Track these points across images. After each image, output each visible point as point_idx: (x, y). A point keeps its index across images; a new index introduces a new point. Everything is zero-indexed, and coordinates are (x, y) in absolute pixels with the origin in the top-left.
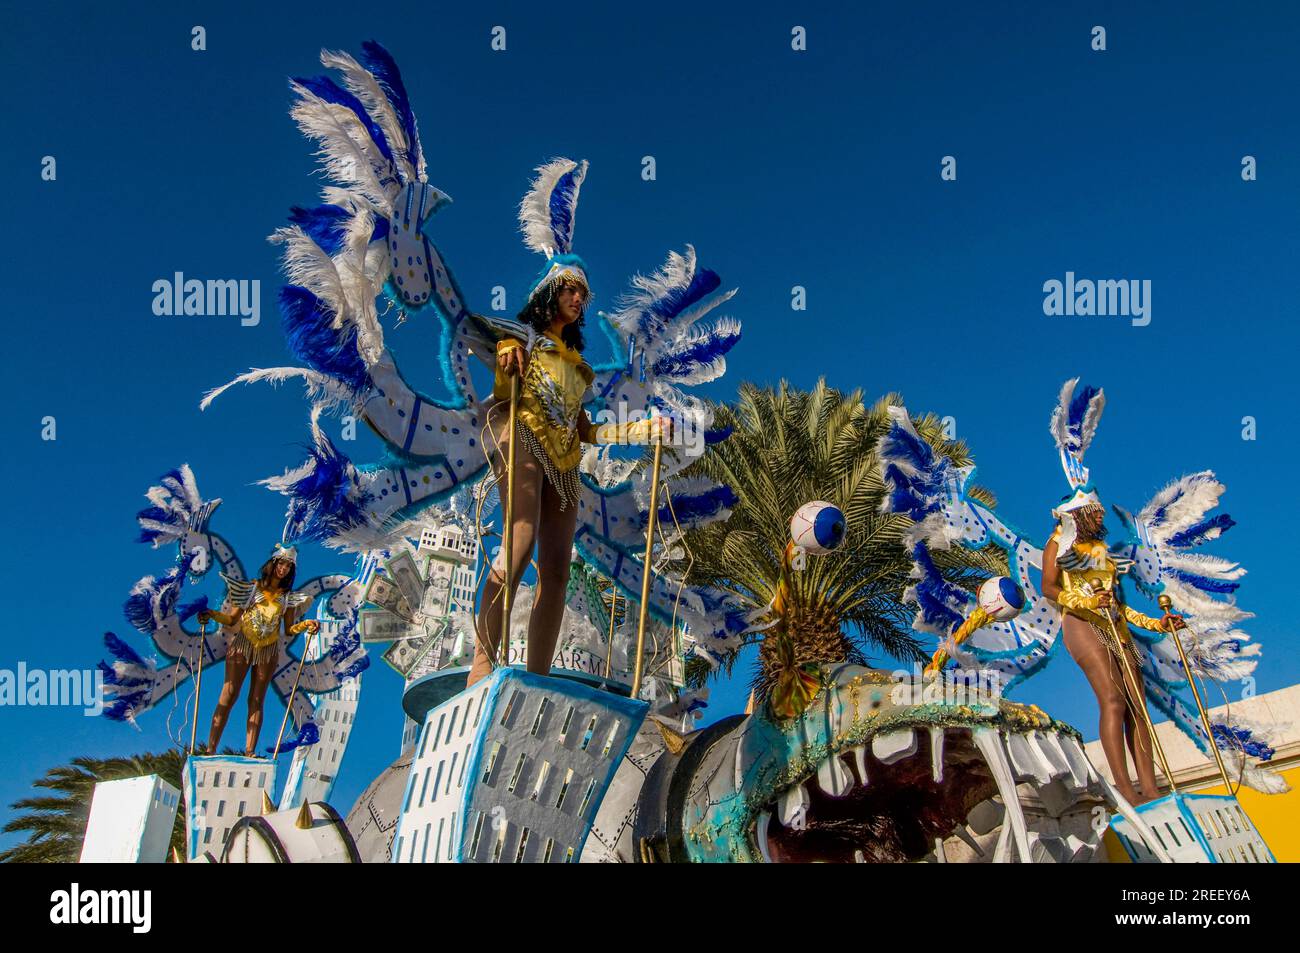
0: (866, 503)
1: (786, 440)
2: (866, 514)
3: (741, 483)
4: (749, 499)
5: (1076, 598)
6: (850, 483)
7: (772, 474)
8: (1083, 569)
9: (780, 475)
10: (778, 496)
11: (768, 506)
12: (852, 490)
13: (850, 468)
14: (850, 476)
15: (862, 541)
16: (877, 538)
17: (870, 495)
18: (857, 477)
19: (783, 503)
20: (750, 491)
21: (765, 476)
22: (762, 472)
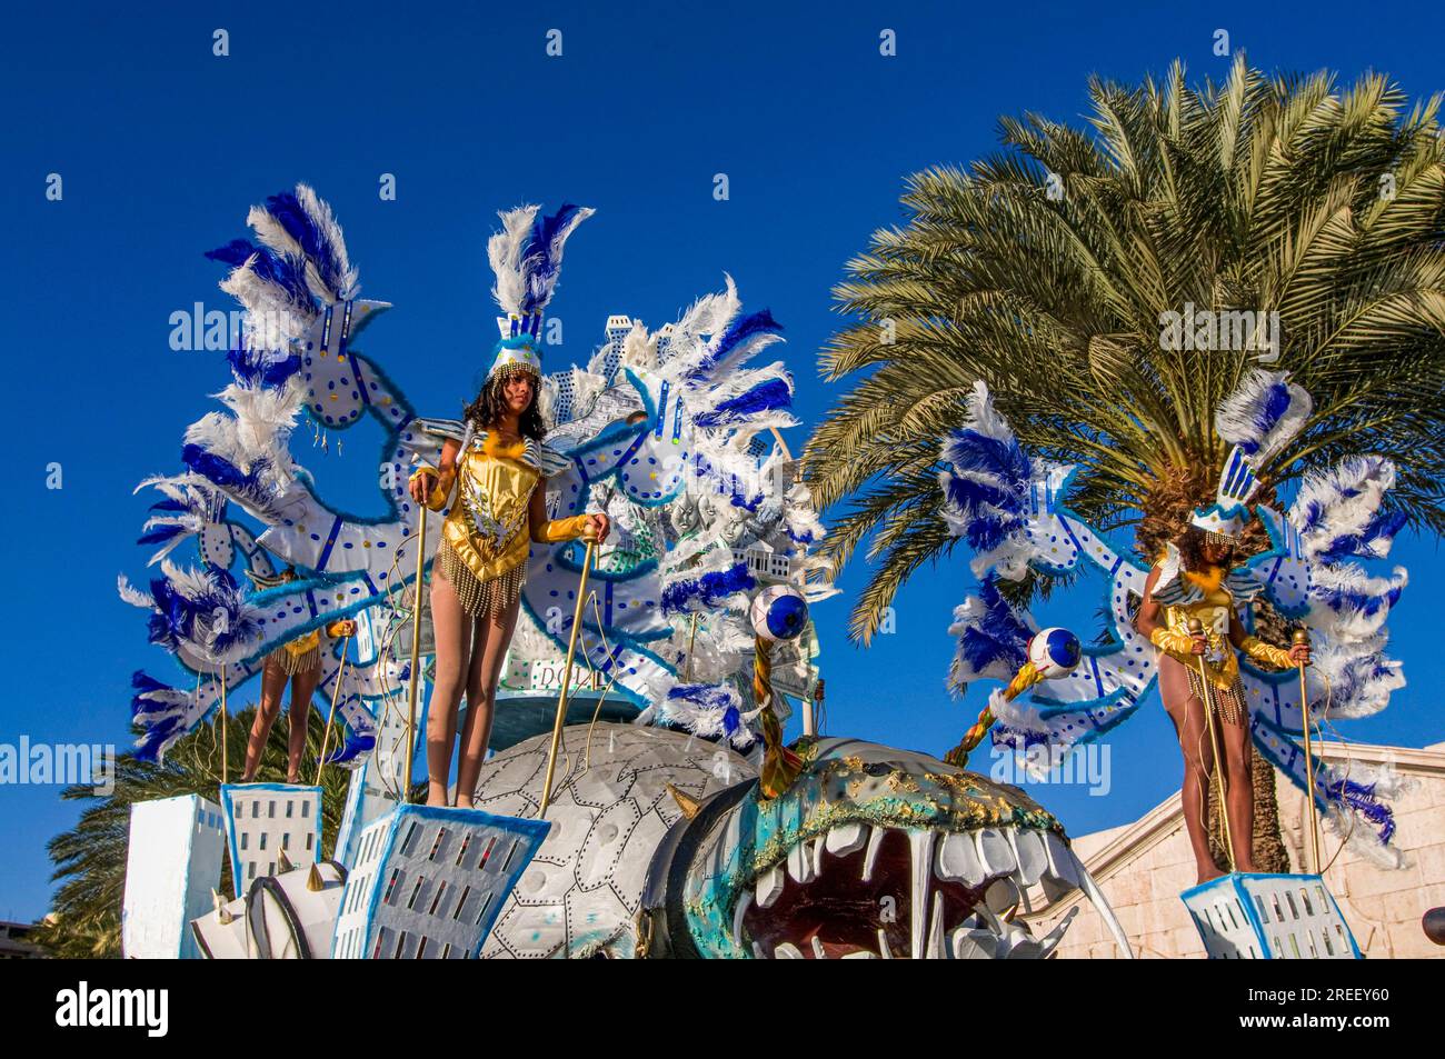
0: (1324, 280)
1: (1176, 178)
2: (1324, 298)
3: (1100, 262)
4: (1114, 285)
5: (1168, 638)
6: (1293, 245)
7: (1154, 240)
8: (1187, 603)
9: (1167, 241)
10: (1165, 277)
11: (1148, 296)
12: (1298, 259)
13: (1296, 219)
14: (1295, 232)
15: (1315, 346)
16: (1341, 341)
17: (1328, 266)
18: (1305, 237)
19: (1174, 288)
20: (1113, 272)
21: (1142, 246)
22: (1137, 240)
